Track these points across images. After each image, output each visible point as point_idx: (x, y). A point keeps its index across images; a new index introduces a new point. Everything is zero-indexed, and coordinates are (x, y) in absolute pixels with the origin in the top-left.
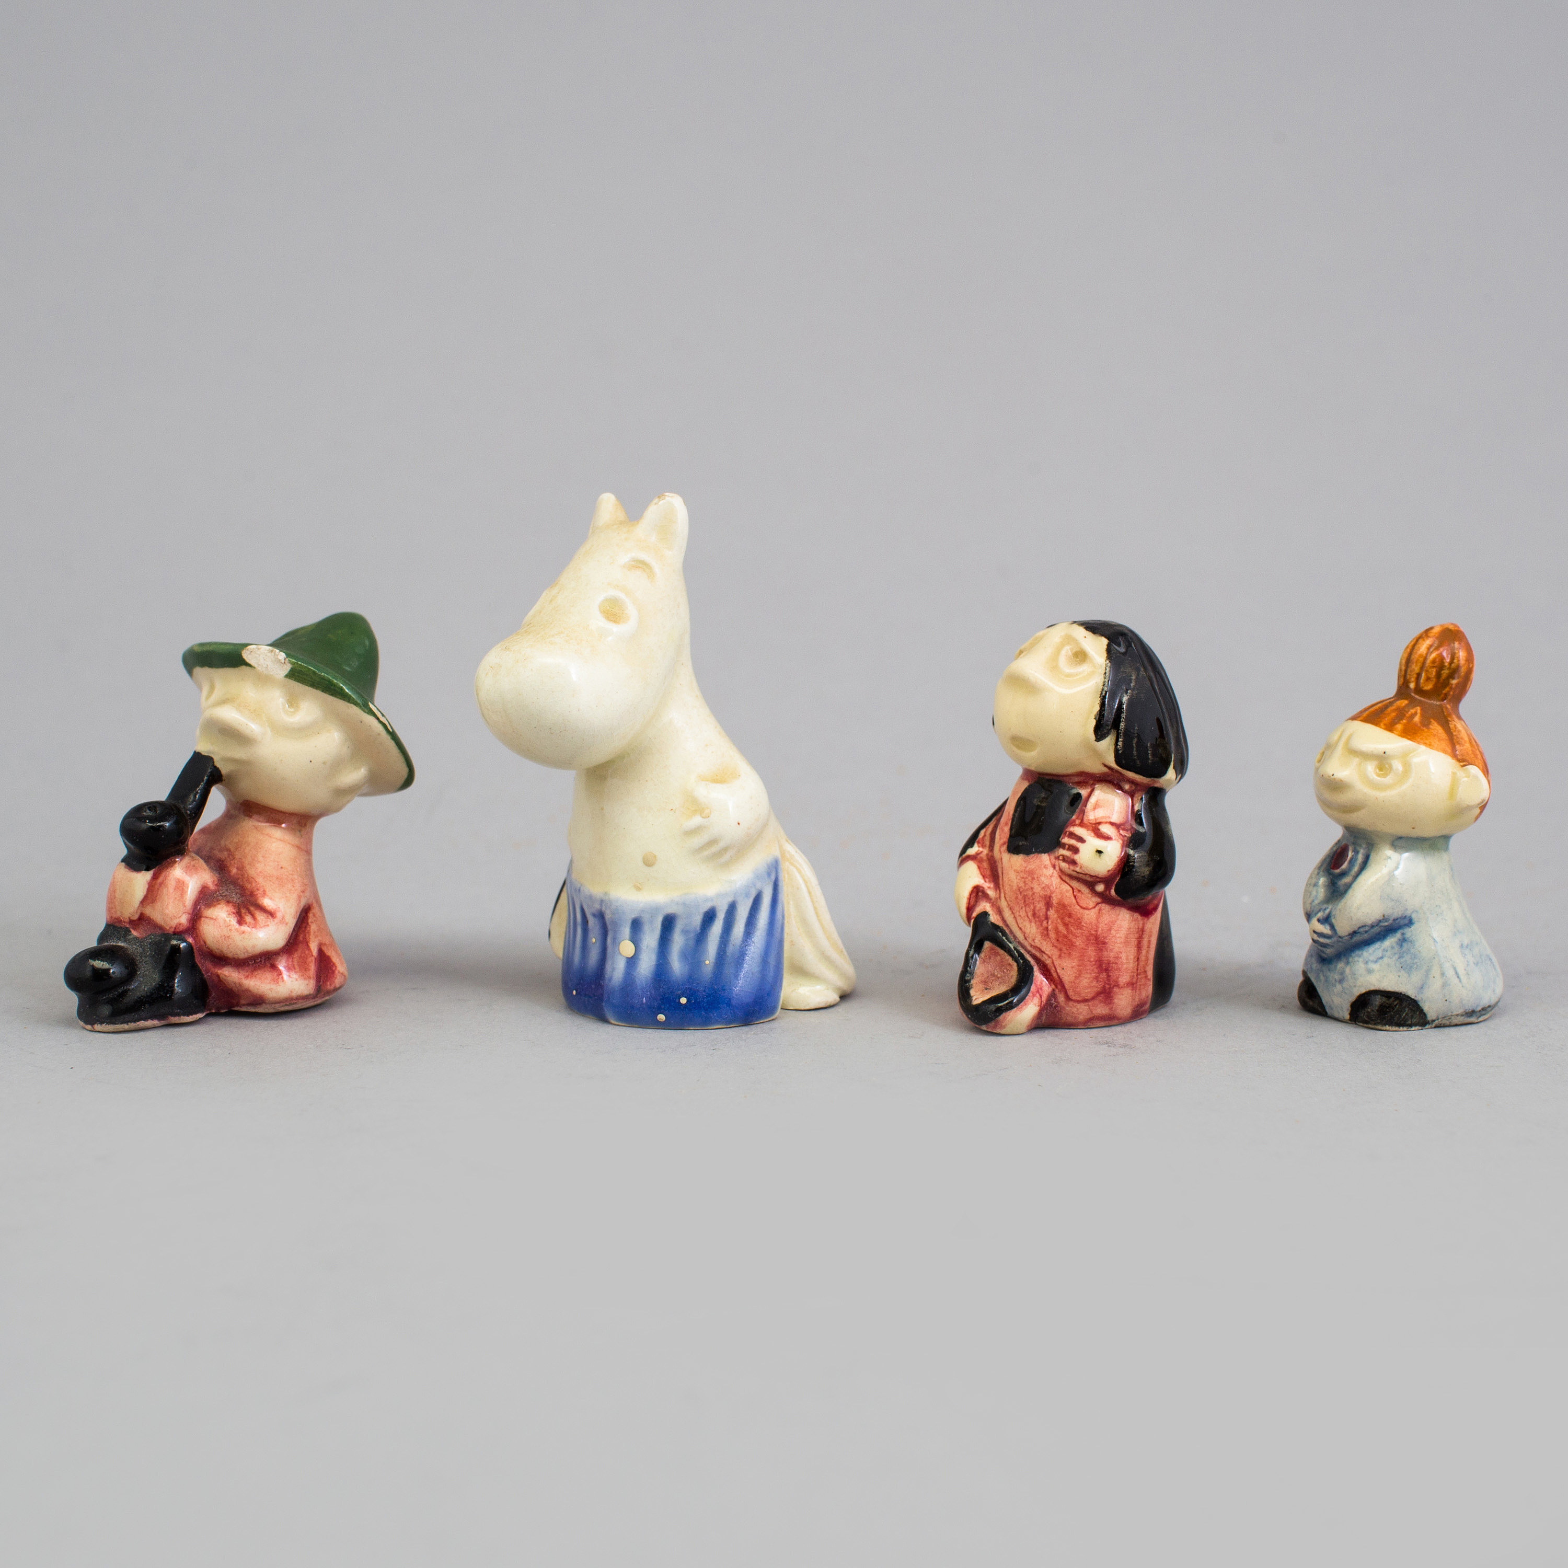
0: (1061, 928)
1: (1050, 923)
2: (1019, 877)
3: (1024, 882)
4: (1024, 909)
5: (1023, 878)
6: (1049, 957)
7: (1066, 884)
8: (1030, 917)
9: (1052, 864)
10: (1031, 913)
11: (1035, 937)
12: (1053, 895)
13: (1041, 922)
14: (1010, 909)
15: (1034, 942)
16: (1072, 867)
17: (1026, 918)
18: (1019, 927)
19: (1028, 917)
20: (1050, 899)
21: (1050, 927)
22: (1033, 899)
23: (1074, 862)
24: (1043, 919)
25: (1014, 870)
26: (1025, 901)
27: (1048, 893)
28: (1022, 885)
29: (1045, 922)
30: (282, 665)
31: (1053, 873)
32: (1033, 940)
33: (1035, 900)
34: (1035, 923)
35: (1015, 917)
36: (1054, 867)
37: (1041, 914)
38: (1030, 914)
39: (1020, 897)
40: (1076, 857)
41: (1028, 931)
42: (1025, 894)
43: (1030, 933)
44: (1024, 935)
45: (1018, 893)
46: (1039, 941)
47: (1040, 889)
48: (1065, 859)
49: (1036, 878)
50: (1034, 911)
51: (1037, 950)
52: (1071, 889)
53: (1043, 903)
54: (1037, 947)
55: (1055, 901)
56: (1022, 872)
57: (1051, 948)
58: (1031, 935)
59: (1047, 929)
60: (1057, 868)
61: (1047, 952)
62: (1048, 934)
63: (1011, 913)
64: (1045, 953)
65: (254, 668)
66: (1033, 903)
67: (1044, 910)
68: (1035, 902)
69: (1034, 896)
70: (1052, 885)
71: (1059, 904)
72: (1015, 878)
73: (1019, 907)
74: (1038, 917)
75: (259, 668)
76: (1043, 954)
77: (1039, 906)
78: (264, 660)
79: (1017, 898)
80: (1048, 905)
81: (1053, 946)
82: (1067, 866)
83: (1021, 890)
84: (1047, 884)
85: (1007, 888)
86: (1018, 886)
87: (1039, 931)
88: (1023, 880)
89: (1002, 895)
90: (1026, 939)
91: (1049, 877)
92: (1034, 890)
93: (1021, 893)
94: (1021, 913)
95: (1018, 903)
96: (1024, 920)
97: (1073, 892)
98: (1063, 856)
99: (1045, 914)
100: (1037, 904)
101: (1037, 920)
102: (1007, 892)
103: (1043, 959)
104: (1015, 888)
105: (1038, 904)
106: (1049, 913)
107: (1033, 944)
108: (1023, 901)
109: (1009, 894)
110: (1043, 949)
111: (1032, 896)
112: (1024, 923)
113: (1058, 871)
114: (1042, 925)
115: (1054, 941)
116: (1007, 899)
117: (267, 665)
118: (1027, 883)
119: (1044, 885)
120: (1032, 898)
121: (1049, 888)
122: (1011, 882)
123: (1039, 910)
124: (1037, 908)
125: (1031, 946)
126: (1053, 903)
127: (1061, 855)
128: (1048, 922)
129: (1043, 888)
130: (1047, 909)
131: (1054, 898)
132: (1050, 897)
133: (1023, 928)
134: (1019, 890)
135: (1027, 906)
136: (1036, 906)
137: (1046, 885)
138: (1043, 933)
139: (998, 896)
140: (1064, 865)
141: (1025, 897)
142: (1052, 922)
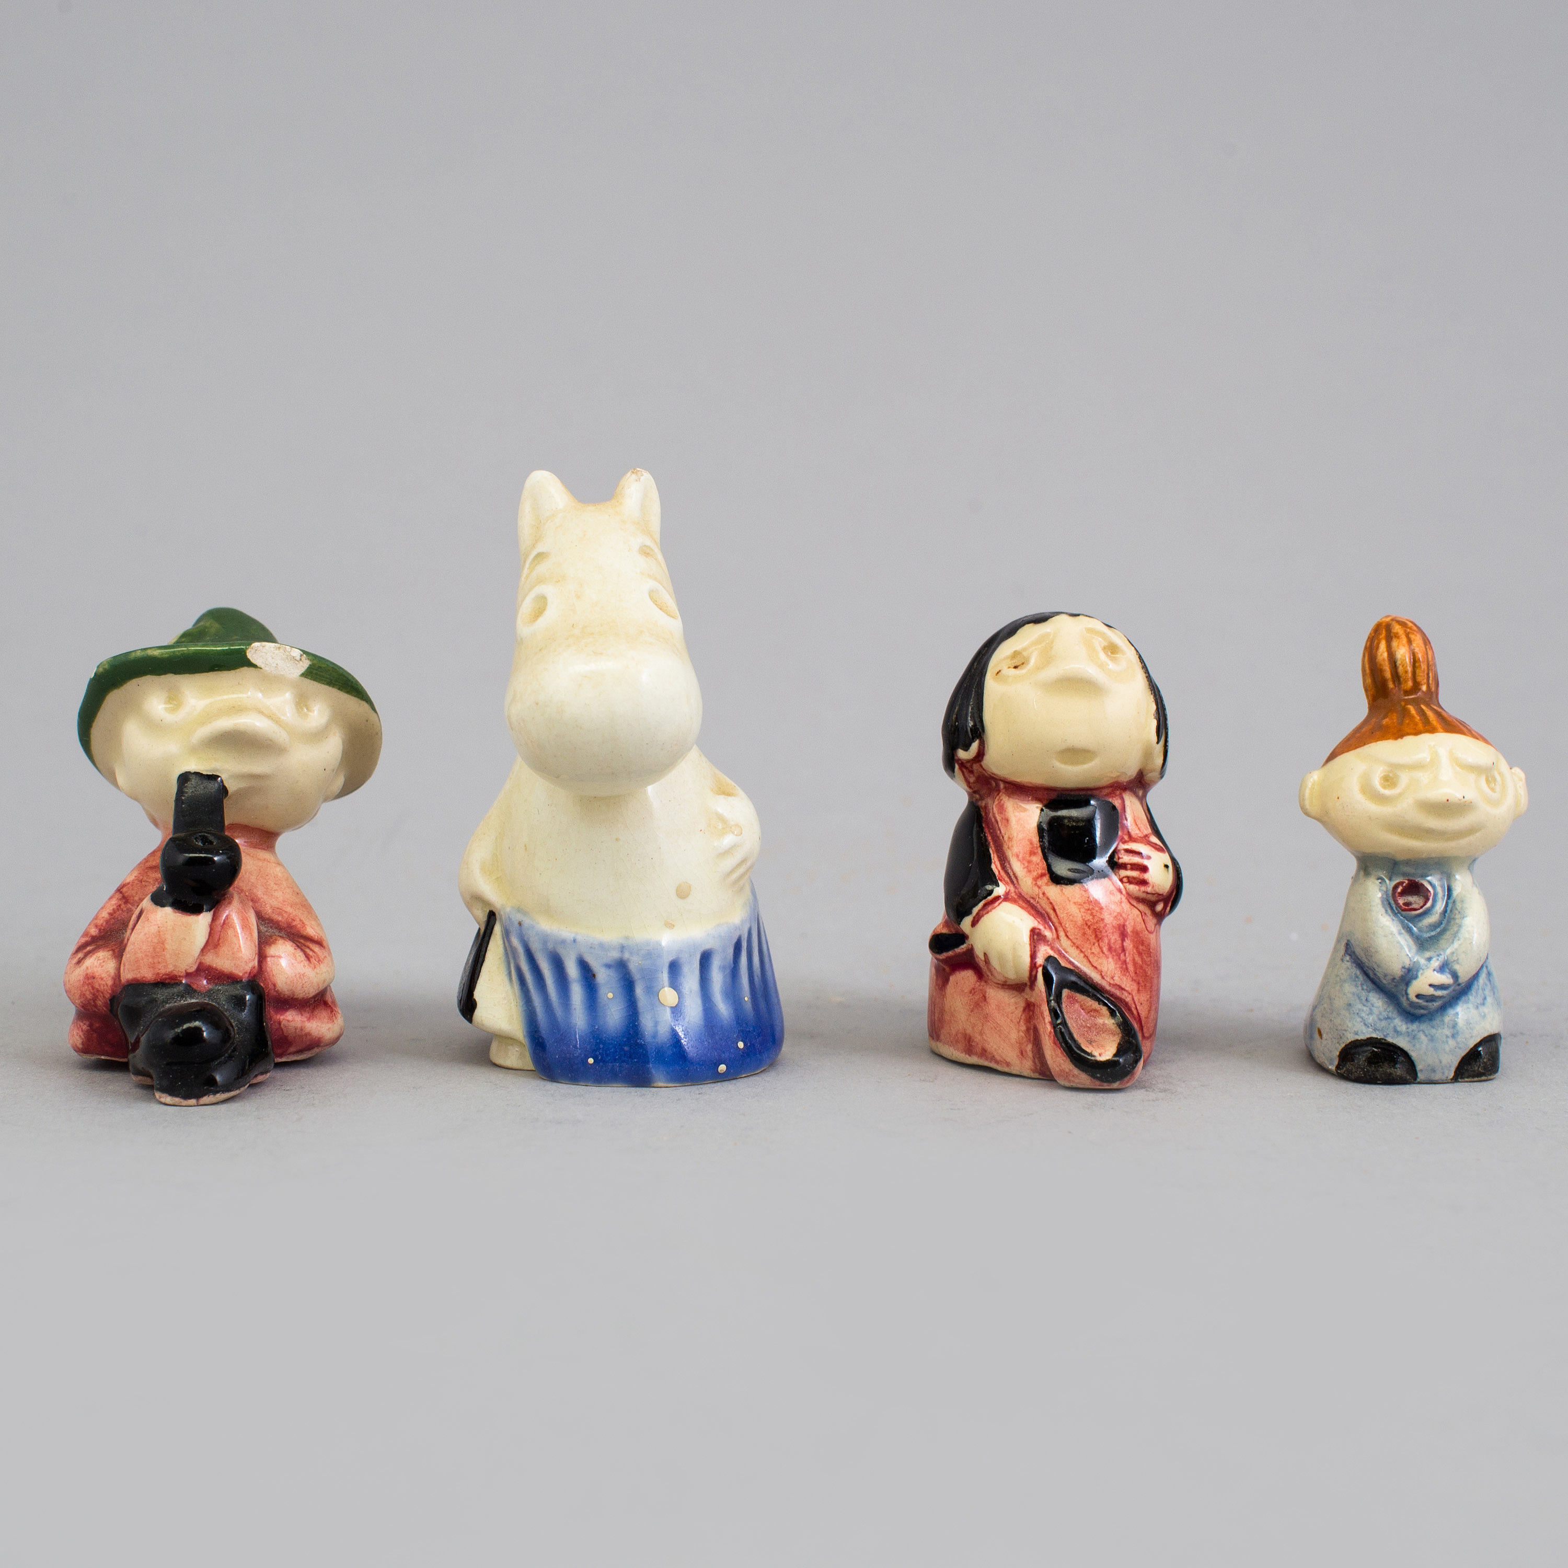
0: (1138, 959)
1: (1127, 954)
2: (1082, 910)
3: (1092, 914)
4: (1096, 944)
5: (1088, 910)
6: (1130, 994)
7: (1135, 908)
8: (1106, 953)
9: (1117, 889)
10: (1107, 947)
11: (1115, 974)
12: (1127, 923)
13: (1119, 955)
14: (1077, 947)
15: (1114, 980)
16: (1143, 888)
17: (1101, 954)
18: (1093, 966)
19: (1103, 953)
20: (1124, 928)
21: (1128, 960)
22: (1106, 931)
23: (1144, 882)
24: (1120, 952)
25: (1075, 903)
26: (1096, 936)
27: (1121, 922)
28: (1089, 917)
29: (1122, 955)
30: (297, 662)
31: (1121, 898)
32: (1112, 978)
33: (1108, 932)
34: (1113, 958)
35: (1085, 956)
36: (1120, 891)
37: (1118, 947)
38: (1105, 949)
39: (1089, 932)
40: (1146, 876)
41: (1105, 969)
42: (1096, 927)
43: (1108, 970)
44: (1101, 974)
45: (1086, 928)
46: (1119, 977)
47: (1112, 918)
48: (1131, 880)
49: (1104, 908)
50: (1109, 944)
51: (1116, 989)
52: (1140, 913)
53: (1118, 934)
54: (1116, 985)
55: (1129, 930)
56: (1084, 903)
57: (1131, 983)
58: (1109, 973)
59: (1125, 962)
60: (1124, 892)
61: (1127, 989)
62: (1127, 969)
63: (1078, 952)
64: (1125, 990)
65: (261, 668)
66: (1107, 936)
67: (1120, 942)
68: (1109, 935)
69: (1106, 928)
70: (1123, 912)
71: (1133, 932)
72: (1078, 911)
73: (1090, 943)
74: (1115, 951)
75: (267, 669)
76: (1123, 992)
77: (1114, 938)
78: (273, 658)
79: (1084, 934)
80: (1123, 935)
81: (1133, 980)
82: (1137, 887)
83: (1089, 924)
84: (1119, 911)
85: (1068, 925)
86: (1083, 920)
87: (1118, 966)
88: (1089, 912)
89: (1062, 934)
90: (1103, 977)
91: (1119, 904)
92: (1105, 921)
93: (1089, 927)
94: (1093, 950)
95: (1088, 939)
96: (1099, 958)
97: (1142, 916)
98: (1128, 877)
99: (1120, 945)
100: (1111, 937)
101: (1114, 954)
102: (1068, 929)
103: (1123, 997)
104: (1080, 922)
105: (1113, 935)
106: (1125, 944)
107: (1112, 982)
108: (1093, 936)
109: (1071, 931)
110: (1123, 986)
111: (1104, 928)
112: (1100, 961)
113: (1125, 895)
114: (1119, 958)
115: (1132, 974)
116: (1070, 937)
117: (277, 665)
118: (1094, 914)
119: (1115, 914)
120: (1104, 931)
121: (1121, 916)
122: (1073, 917)
123: (1114, 943)
124: (1112, 941)
125: (1110, 984)
126: (1127, 932)
127: (1126, 877)
128: (1125, 955)
129: (1116, 917)
130: (1123, 940)
131: (1128, 926)
132: (1124, 926)
133: (1099, 967)
134: (1087, 924)
135: (1100, 941)
136: (1110, 939)
137: (1118, 913)
138: (1122, 968)
139: (1055, 936)
140: (1133, 888)
141: (1095, 931)
142: (1129, 954)
